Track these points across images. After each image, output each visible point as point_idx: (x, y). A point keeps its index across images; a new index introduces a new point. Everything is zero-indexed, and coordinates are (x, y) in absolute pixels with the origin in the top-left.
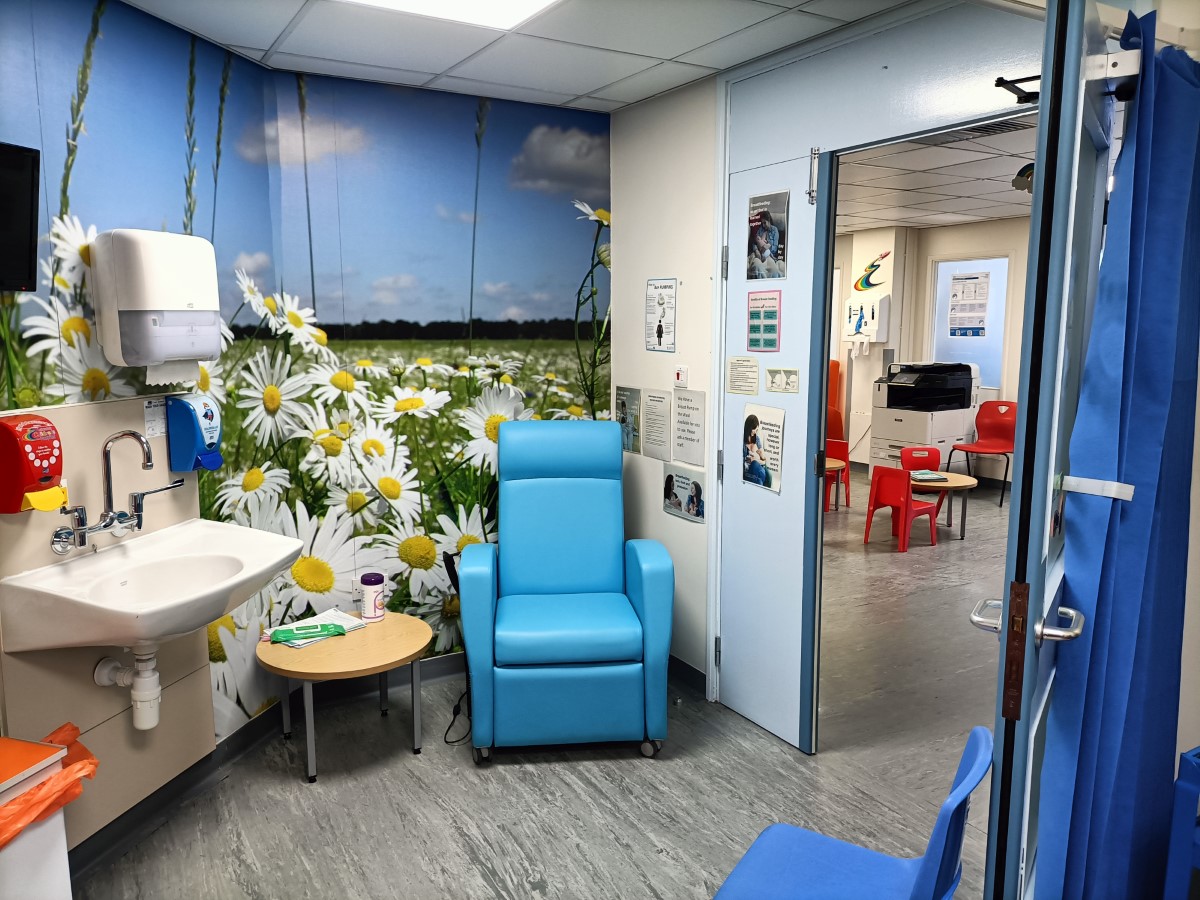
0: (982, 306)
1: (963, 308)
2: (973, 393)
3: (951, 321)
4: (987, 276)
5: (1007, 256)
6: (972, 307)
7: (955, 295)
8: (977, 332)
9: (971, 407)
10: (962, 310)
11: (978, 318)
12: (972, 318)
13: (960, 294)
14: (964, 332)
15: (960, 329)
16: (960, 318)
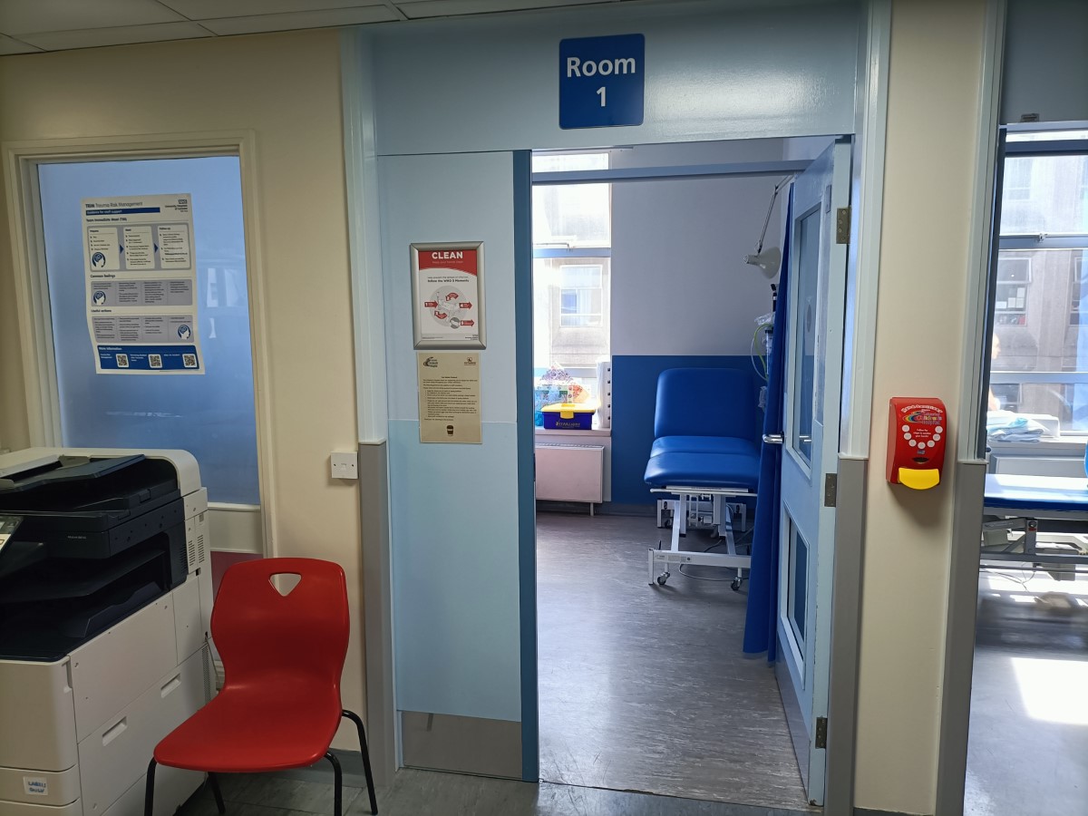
0: (181, 289)
1: (127, 292)
2: (189, 536)
3: (97, 329)
4: (183, 205)
5: (234, 151)
6: (153, 292)
7: (97, 257)
8: (175, 357)
9: (191, 578)
10: (126, 299)
11: (175, 319)
12: (159, 319)
13: (112, 256)
14: (139, 358)
15: (125, 349)
16: (122, 319)
